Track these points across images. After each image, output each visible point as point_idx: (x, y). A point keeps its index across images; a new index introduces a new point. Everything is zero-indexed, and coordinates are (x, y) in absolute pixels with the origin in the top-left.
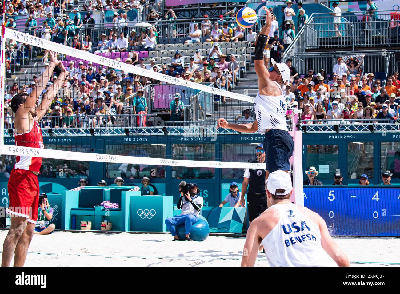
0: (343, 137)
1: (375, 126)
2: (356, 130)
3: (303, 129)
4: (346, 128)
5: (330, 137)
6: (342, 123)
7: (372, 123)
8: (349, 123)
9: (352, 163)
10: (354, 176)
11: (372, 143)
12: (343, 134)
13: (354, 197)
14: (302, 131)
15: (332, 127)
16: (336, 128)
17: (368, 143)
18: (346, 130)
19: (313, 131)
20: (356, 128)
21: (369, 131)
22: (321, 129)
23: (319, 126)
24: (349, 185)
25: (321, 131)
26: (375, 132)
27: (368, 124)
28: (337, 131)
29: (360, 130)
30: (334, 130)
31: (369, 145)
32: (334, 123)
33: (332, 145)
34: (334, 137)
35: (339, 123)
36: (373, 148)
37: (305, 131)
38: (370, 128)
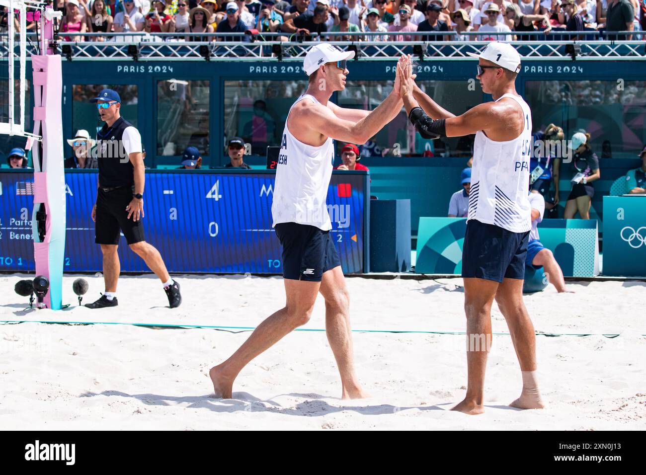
0: (146, 69)
1: (212, 47)
2: (175, 55)
3: (64, 52)
4: (153, 50)
5: (119, 68)
6: (145, 41)
7: (207, 41)
8: (159, 41)
9: (166, 123)
10: (169, 150)
11: (207, 82)
12: (146, 64)
13: (166, 192)
14: (62, 56)
15: (125, 48)
16: (131, 50)
17: (199, 82)
18: (154, 55)
19: (85, 55)
20: (175, 52)
21: (201, 58)
22: (101, 52)
23: (98, 47)
24: (160, 167)
25: (101, 55)
26: (212, 59)
27: (198, 44)
28: (135, 58)
29: (182, 55)
30: (128, 54)
31: (201, 86)
32: (129, 41)
33: (125, 86)
34: (129, 70)
35: (140, 41)
36: (208, 92)
37: (69, 57)
38: (204, 51)
